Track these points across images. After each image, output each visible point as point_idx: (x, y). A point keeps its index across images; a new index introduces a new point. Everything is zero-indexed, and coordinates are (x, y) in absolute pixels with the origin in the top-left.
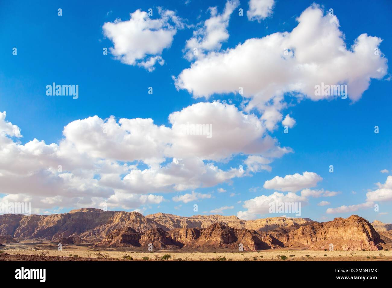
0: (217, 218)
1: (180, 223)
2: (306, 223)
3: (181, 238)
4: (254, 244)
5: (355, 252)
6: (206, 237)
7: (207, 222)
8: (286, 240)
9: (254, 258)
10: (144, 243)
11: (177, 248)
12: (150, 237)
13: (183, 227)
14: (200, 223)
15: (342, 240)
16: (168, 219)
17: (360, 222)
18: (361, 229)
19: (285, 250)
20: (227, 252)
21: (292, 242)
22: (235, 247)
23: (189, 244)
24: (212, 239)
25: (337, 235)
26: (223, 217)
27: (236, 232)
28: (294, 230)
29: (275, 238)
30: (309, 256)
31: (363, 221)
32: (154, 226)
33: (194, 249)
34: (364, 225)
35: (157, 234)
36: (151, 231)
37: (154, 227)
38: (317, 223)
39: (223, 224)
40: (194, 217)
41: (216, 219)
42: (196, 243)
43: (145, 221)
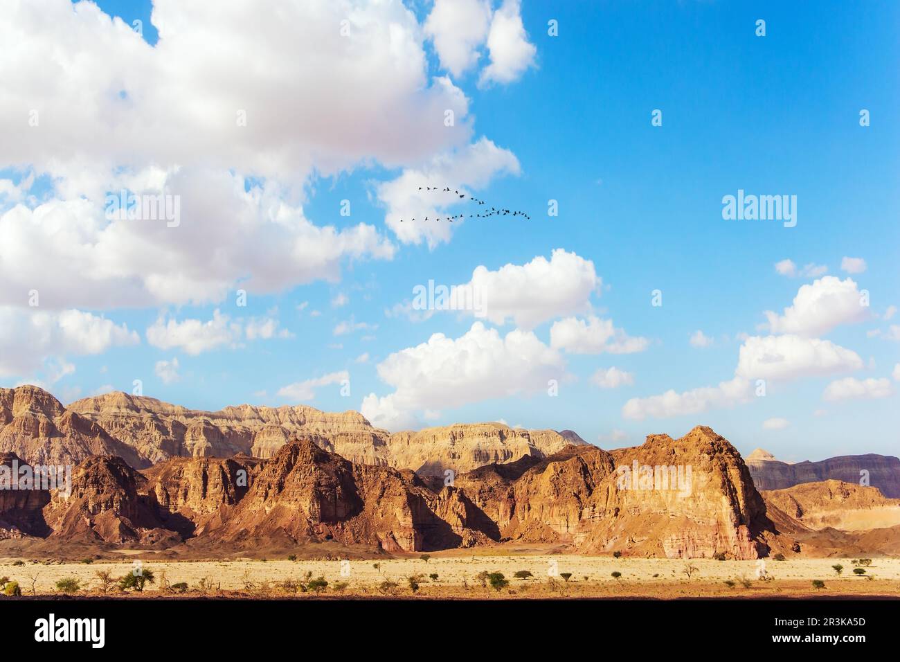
0: (302, 420)
1: (182, 439)
2: (565, 450)
3: (185, 498)
4: (411, 526)
5: (697, 563)
6: (267, 494)
7: (269, 433)
8: (506, 511)
9: (412, 579)
10: (61, 520)
11: (172, 539)
12: (81, 495)
13: (195, 455)
14: (249, 436)
15: (665, 517)
16: (147, 416)
17: (715, 452)
18: (718, 480)
19: (502, 554)
20: (330, 557)
21: (523, 520)
22: (354, 535)
23: (213, 526)
24: (286, 505)
25: (652, 501)
26: (321, 417)
27: (359, 475)
28: (529, 478)
29: (474, 506)
30: (570, 575)
31: (725, 449)
32: (98, 446)
33: (229, 543)
34: (726, 464)
35: (109, 480)
36: (86, 468)
37: (98, 453)
38: (598, 452)
39: (320, 444)
40: (229, 413)
41: (300, 424)
42: (236, 521)
43: (65, 427)
